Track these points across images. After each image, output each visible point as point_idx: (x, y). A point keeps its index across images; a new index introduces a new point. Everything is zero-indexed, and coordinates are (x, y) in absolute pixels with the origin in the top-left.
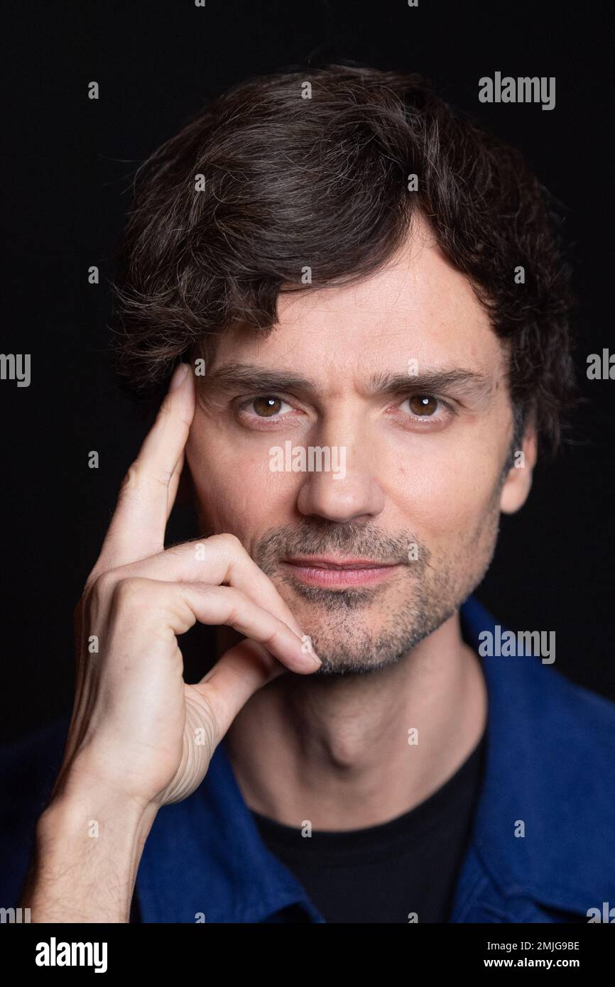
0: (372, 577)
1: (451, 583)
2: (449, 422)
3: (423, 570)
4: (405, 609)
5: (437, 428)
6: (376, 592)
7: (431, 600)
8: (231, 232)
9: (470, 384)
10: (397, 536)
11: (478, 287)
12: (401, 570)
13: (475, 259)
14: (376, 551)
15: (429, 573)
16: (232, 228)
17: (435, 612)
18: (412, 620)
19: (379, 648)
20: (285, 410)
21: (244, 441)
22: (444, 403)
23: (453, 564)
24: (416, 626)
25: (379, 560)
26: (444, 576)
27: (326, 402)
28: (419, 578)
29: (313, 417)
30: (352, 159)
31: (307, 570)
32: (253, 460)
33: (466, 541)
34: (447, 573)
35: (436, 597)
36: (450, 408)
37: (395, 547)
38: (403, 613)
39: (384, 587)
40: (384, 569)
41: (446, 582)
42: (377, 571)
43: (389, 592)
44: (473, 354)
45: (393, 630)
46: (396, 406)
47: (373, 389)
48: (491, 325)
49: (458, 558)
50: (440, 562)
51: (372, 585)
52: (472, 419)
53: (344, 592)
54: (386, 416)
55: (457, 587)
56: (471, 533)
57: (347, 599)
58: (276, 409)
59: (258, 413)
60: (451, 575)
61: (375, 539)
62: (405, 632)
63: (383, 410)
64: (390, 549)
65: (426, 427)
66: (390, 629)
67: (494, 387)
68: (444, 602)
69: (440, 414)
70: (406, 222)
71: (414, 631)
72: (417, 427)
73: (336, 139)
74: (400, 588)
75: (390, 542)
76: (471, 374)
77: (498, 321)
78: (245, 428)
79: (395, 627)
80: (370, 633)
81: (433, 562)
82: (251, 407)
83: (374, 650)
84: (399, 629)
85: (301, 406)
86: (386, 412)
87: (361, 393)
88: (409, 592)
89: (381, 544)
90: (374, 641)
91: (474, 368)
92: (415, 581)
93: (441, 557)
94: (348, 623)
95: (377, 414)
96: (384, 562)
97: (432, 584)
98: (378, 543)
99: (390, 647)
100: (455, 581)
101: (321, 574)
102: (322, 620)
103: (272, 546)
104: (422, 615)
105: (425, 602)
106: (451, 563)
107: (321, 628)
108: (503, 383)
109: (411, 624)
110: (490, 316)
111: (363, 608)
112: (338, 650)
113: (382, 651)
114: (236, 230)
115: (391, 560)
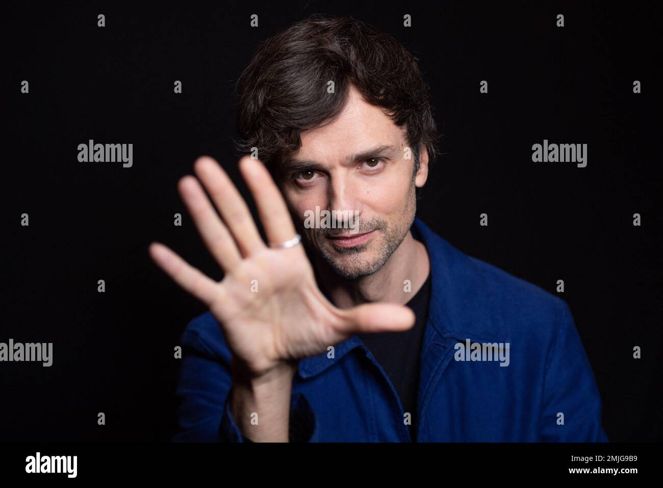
0: (365, 238)
1: (399, 230)
2: (384, 167)
3: (386, 229)
4: (381, 247)
5: (379, 172)
6: (368, 243)
7: (392, 239)
8: (275, 112)
9: (389, 150)
10: (371, 219)
11: (385, 109)
12: (377, 232)
13: (381, 98)
14: (363, 229)
15: (389, 230)
16: (275, 110)
17: (394, 243)
18: (385, 249)
19: (373, 266)
20: (315, 176)
21: (301, 191)
22: (380, 159)
23: (398, 222)
24: (388, 252)
25: (365, 232)
26: (395, 228)
27: (330, 171)
28: (385, 233)
29: (327, 177)
30: (320, 68)
31: (338, 241)
32: (306, 199)
33: (401, 213)
34: (396, 227)
35: (393, 237)
36: (383, 161)
37: (371, 224)
38: (381, 248)
39: (370, 241)
40: (368, 234)
41: (397, 230)
42: (366, 236)
43: (373, 242)
44: (388, 138)
45: (378, 256)
46: (361, 165)
47: (348, 162)
48: (394, 123)
49: (400, 220)
50: (392, 224)
51: (365, 242)
52: (394, 163)
53: (355, 247)
54: (357, 170)
55: (402, 231)
56: (403, 208)
57: (357, 249)
58: (312, 176)
59: (305, 178)
60: (398, 227)
61: (362, 224)
62: (383, 255)
63: (356, 168)
64: (369, 226)
65: (375, 172)
66: (377, 256)
67: (401, 147)
68: (398, 238)
69: (380, 165)
70: (349, 90)
71: (387, 253)
72: (371, 173)
73: (313, 60)
74: (377, 239)
75: (368, 223)
76: (388, 147)
77: (396, 120)
78: (300, 187)
79: (379, 255)
80: (368, 261)
81: (389, 225)
82: (301, 176)
83: (372, 267)
84: (380, 255)
85: (321, 173)
86: (357, 169)
87: (343, 165)
88: (382, 239)
89: (365, 226)
90: (371, 264)
91: (389, 143)
92: (383, 235)
93: (392, 222)
94: (359, 258)
95: (353, 171)
96: (367, 232)
97: (391, 233)
98: (363, 225)
99: (378, 264)
100: (400, 229)
101: (343, 242)
102: (347, 259)
103: (321, 232)
104: (389, 246)
105: (390, 241)
106: (397, 222)
107: (348, 263)
108: (404, 143)
109: (386, 251)
110: (393, 119)
111: (363, 251)
112: (357, 270)
113: (375, 266)
114: (276, 111)
115: (370, 230)
